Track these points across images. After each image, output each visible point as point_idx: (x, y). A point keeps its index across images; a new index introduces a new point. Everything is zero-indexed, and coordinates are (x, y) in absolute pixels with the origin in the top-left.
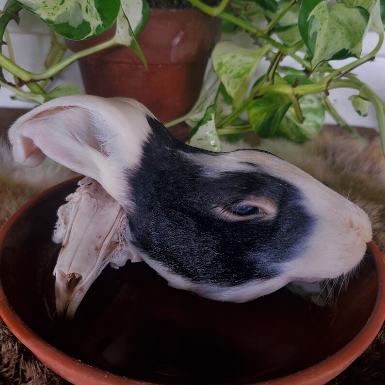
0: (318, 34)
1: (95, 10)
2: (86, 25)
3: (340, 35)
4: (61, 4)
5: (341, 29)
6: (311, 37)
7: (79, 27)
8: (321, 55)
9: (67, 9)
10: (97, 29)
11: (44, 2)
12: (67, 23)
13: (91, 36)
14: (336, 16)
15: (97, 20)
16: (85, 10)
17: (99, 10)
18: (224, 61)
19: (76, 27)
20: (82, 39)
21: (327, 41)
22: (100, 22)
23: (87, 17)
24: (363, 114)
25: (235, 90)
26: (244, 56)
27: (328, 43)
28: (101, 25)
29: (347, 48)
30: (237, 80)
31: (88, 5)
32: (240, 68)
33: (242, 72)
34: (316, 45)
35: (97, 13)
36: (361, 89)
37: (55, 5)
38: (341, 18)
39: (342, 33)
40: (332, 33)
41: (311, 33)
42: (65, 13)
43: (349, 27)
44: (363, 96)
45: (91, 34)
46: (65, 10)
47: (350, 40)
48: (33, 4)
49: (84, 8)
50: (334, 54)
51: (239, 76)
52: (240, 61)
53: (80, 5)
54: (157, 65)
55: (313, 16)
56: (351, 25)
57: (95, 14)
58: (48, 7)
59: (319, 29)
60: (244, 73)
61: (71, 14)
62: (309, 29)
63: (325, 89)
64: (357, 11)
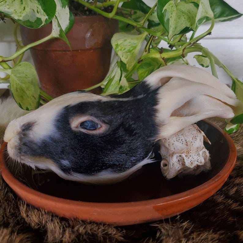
0: (170, 20)
1: (42, 11)
2: (39, 20)
3: (183, 19)
4: (24, 10)
5: (184, 16)
6: (166, 22)
7: (36, 21)
8: (173, 32)
9: (27, 12)
10: (45, 21)
11: (15, 10)
12: (29, 20)
13: (43, 26)
14: (180, 9)
15: (45, 16)
16: (37, 12)
17: (45, 11)
18: (119, 44)
19: (34, 22)
20: (39, 28)
21: (176, 24)
22: (47, 17)
23: (38, 16)
24: (205, 66)
25: (127, 59)
26: (132, 39)
27: (177, 24)
28: (48, 19)
29: (188, 26)
30: (128, 53)
31: (38, 9)
32: (130, 47)
33: (131, 49)
34: (170, 26)
35: (44, 12)
36: (202, 51)
37: (21, 11)
38: (183, 10)
39: (185, 18)
40: (178, 18)
41: (165, 20)
42: (27, 15)
43: (189, 14)
44: (204, 55)
45: (43, 24)
46: (26, 13)
47: (189, 22)
48: (9, 12)
49: (36, 11)
50: (181, 30)
51: (130, 51)
52: (130, 42)
53: (33, 10)
54: (78, 50)
55: (166, 9)
56: (190, 13)
57: (43, 13)
58: (17, 12)
59: (170, 17)
60: (133, 49)
61: (29, 15)
62: (164, 17)
63: (182, 54)
64: (192, 4)
